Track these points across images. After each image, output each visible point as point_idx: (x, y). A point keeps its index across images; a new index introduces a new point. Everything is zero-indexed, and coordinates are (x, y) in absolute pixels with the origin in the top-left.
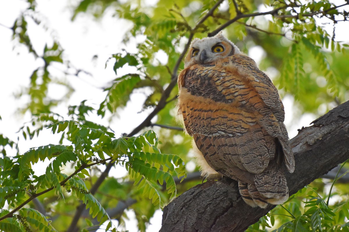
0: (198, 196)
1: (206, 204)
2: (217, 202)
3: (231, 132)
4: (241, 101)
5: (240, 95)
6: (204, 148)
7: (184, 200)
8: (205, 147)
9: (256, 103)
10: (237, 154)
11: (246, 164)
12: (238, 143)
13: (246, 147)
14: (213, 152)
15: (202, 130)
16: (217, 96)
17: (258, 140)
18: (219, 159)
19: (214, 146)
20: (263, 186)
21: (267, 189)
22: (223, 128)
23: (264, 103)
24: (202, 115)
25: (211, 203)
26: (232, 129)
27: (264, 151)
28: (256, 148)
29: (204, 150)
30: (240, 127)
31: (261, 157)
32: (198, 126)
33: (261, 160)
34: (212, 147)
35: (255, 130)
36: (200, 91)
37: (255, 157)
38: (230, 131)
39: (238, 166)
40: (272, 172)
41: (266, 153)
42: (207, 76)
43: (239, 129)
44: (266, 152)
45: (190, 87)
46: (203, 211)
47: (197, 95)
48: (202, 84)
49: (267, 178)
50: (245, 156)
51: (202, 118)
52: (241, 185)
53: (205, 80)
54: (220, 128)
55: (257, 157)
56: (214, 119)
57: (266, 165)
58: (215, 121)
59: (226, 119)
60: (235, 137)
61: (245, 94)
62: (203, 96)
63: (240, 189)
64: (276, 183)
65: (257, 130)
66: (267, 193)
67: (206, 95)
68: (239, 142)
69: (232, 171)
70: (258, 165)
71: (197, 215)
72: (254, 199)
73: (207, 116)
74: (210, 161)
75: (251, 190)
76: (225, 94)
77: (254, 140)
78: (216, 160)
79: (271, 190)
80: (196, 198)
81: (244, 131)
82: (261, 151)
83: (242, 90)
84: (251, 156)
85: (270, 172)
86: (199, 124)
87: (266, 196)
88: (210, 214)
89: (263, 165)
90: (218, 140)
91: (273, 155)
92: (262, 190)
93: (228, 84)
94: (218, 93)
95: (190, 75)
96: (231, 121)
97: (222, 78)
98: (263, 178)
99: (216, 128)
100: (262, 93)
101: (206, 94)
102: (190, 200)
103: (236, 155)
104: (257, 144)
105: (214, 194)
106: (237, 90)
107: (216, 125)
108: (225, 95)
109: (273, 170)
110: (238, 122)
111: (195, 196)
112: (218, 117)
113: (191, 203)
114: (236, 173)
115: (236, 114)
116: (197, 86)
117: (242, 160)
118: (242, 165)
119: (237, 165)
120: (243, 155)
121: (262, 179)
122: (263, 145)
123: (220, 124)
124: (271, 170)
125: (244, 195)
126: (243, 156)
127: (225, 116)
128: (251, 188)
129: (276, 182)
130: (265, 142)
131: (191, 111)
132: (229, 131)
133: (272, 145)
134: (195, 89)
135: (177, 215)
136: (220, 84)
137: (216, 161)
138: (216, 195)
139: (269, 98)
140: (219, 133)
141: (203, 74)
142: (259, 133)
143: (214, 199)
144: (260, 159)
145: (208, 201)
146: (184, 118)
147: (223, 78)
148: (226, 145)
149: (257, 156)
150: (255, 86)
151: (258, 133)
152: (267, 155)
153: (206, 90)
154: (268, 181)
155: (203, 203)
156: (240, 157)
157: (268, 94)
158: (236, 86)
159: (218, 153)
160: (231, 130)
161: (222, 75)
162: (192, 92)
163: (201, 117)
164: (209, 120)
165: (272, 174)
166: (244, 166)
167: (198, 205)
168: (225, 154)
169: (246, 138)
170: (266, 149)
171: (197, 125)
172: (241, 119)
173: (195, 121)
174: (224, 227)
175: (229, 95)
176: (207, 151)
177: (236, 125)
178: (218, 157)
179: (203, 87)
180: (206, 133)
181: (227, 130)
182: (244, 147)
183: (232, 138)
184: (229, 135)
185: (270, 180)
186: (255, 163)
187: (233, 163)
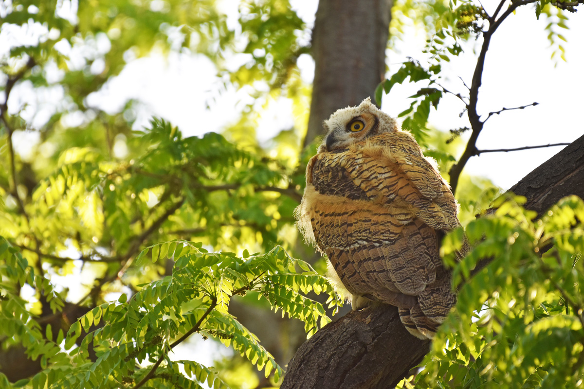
0: (321, 344)
1: (330, 355)
2: (344, 349)
3: (377, 240)
4: (388, 196)
5: (385, 187)
6: (340, 267)
7: (304, 353)
8: (341, 265)
9: (408, 195)
10: (386, 269)
11: (398, 283)
12: (387, 255)
13: (400, 258)
14: (352, 272)
15: (336, 242)
16: (354, 192)
17: (416, 248)
18: (360, 281)
19: (353, 262)
22: (364, 236)
23: (420, 193)
24: (336, 221)
25: (336, 352)
26: (378, 235)
28: (415, 259)
29: (340, 270)
30: (388, 233)
31: (423, 270)
32: (331, 237)
33: (424, 274)
34: (350, 265)
35: (410, 234)
36: (332, 188)
37: (415, 271)
39: (386, 286)
40: (443, 289)
41: (429, 263)
42: (340, 165)
43: (386, 235)
44: (428, 261)
45: (319, 183)
46: (326, 365)
47: (327, 194)
48: (334, 177)
49: (436, 297)
50: (397, 272)
51: (335, 225)
52: (401, 309)
53: (338, 172)
54: (360, 236)
55: (417, 271)
56: (351, 225)
57: (432, 279)
58: (353, 227)
59: (369, 223)
60: (381, 247)
61: (391, 184)
62: (335, 194)
63: (402, 315)
64: (449, 304)
65: (413, 233)
66: (438, 317)
67: (339, 192)
68: (388, 252)
69: (379, 295)
70: (421, 281)
71: (317, 373)
72: (418, 326)
73: (342, 221)
75: (414, 315)
76: (366, 188)
77: (410, 248)
78: (356, 283)
80: (318, 348)
81: (393, 237)
82: (422, 262)
83: (387, 179)
84: (410, 270)
85: (440, 289)
86: (332, 235)
87: (437, 321)
88: (334, 370)
89: (428, 280)
90: (359, 253)
91: (439, 263)
92: (431, 313)
93: (366, 174)
94: (355, 189)
95: (318, 168)
96: (377, 225)
97: (357, 167)
98: (432, 297)
99: (355, 237)
100: (417, 180)
102: (310, 352)
103: (383, 271)
104: (416, 252)
105: (339, 339)
106: (381, 181)
107: (354, 233)
108: (366, 190)
109: (444, 286)
110: (386, 225)
111: (317, 344)
112: (356, 221)
113: (311, 355)
114: (385, 296)
115: (382, 214)
116: (327, 181)
117: (392, 277)
118: (393, 284)
120: (393, 270)
121: (430, 298)
122: (424, 252)
123: (360, 230)
124: (442, 287)
125: (408, 324)
126: (394, 272)
127: (367, 219)
128: (413, 312)
129: (450, 302)
130: (425, 247)
131: (320, 217)
132: (374, 239)
134: (324, 186)
135: (294, 376)
136: (357, 175)
137: (358, 284)
138: (342, 341)
139: (427, 186)
140: (358, 244)
141: (333, 165)
142: (416, 236)
143: (340, 346)
144: (423, 272)
145: (332, 350)
146: (313, 228)
147: (360, 167)
148: (370, 259)
149: (418, 269)
150: (407, 171)
151: (414, 237)
152: (432, 265)
153: (340, 185)
154: (438, 301)
155: (326, 354)
156: (390, 274)
157: (426, 181)
158: (378, 175)
159: (360, 272)
160: (377, 237)
161: (358, 163)
162: (320, 190)
163: (333, 224)
164: (345, 226)
165: (444, 292)
166: (396, 286)
167: (319, 357)
168: (368, 273)
169: (400, 247)
170: (429, 257)
171: (329, 235)
172: (389, 221)
173: (327, 231)
174: (358, 383)
175: (370, 190)
176: (344, 271)
177: (382, 230)
178: (360, 277)
179: (336, 182)
180: (341, 245)
181: (370, 238)
182: (394, 259)
183: (378, 249)
184: (373, 245)
185: (441, 300)
186: (416, 280)
187: (380, 283)
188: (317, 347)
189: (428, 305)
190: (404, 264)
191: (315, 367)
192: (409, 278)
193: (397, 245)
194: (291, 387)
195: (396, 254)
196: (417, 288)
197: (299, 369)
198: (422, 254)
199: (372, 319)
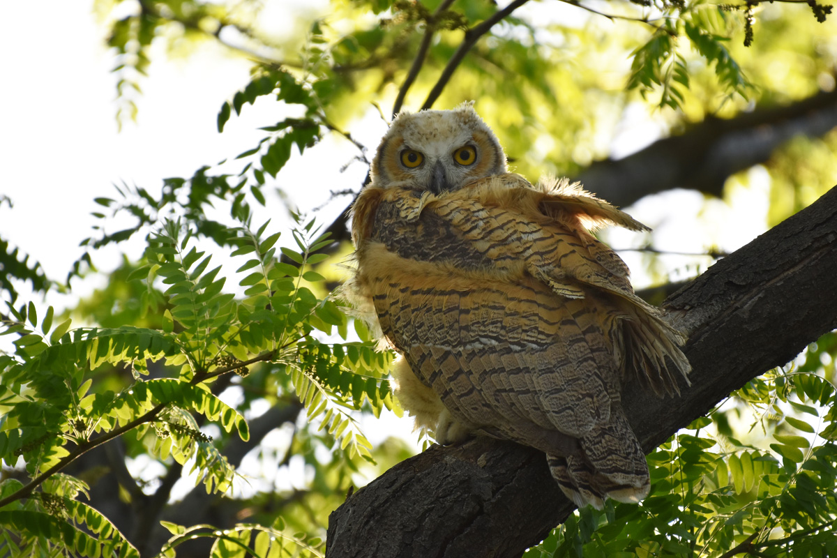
0: (404, 492)
1: (422, 511)
2: (447, 504)
3: (516, 340)
7: (373, 502)
10: (531, 390)
11: (554, 414)
12: (534, 367)
13: (557, 374)
14: (466, 389)
15: (435, 337)
17: (581, 362)
18: (481, 405)
19: (470, 373)
20: (605, 458)
21: (614, 465)
22: (492, 332)
24: (435, 303)
25: (433, 507)
26: (517, 333)
27: (597, 387)
28: (578, 379)
29: (442, 384)
30: (536, 331)
31: (591, 400)
32: (425, 328)
33: (592, 405)
34: (462, 377)
35: (571, 339)
36: (425, 250)
37: (579, 399)
38: (514, 338)
40: (618, 429)
41: (600, 392)
43: (533, 335)
44: (600, 388)
45: (395, 239)
46: (415, 526)
47: (415, 258)
48: (429, 235)
49: (610, 442)
50: (552, 396)
51: (434, 310)
52: (552, 456)
53: (437, 226)
54: (484, 331)
55: (582, 399)
56: (467, 312)
57: (604, 416)
58: (471, 316)
59: (501, 312)
60: (524, 353)
62: (431, 260)
63: (553, 465)
64: (629, 453)
65: (574, 338)
66: (616, 474)
68: (535, 363)
69: (514, 430)
70: (588, 416)
71: (400, 537)
72: (580, 487)
73: (449, 304)
74: (458, 409)
75: (573, 468)
77: (571, 360)
78: (474, 406)
79: (623, 468)
81: (544, 340)
82: (590, 387)
84: (571, 396)
85: (614, 429)
86: (427, 323)
87: (615, 480)
88: (430, 535)
89: (599, 417)
90: (481, 359)
91: (616, 396)
92: (605, 466)
93: (500, 234)
94: (471, 254)
96: (515, 317)
98: (603, 441)
99: (474, 331)
101: (440, 255)
102: (386, 502)
103: (528, 391)
104: (581, 370)
105: (440, 486)
107: (473, 325)
109: (618, 424)
110: (530, 318)
111: (396, 491)
112: (477, 306)
113: (388, 508)
114: (525, 433)
115: (524, 300)
116: (414, 238)
117: (546, 403)
118: (545, 415)
119: (530, 416)
120: (546, 392)
121: (601, 442)
122: (593, 372)
123: (484, 322)
124: (615, 425)
125: (561, 479)
126: (548, 394)
127: (497, 305)
128: (573, 463)
129: (630, 450)
130: (595, 365)
131: (401, 295)
132: (510, 338)
133: (611, 373)
134: (409, 246)
135: (357, 538)
136: (481, 236)
137: (475, 409)
138: (445, 490)
140: (481, 343)
142: (580, 344)
143: (440, 498)
144: (591, 403)
145: (426, 502)
147: (485, 223)
148: (502, 370)
149: (584, 396)
151: (576, 344)
152: (605, 396)
153: (442, 247)
154: (614, 448)
155: (414, 509)
156: (541, 398)
158: (523, 235)
159: (481, 390)
160: (516, 336)
161: (481, 217)
162: (400, 251)
163: (431, 307)
164: (455, 313)
165: (619, 433)
166: (549, 417)
167: (403, 512)
168: (498, 392)
169: (554, 357)
170: (600, 382)
171: (422, 325)
172: (535, 312)
173: (416, 317)
176: (451, 385)
177: (525, 325)
178: (481, 398)
179: (432, 242)
180: (447, 343)
181: (504, 336)
182: (547, 375)
183: (516, 355)
184: (509, 347)
185: (617, 446)
186: (581, 413)
187: (520, 411)
188: (398, 496)
189: (599, 452)
190: (563, 385)
191: (396, 527)
192: (569, 408)
193: (549, 352)
194: (353, 555)
195: (550, 366)
196: (582, 425)
197: (367, 528)
198: (590, 374)
199: (488, 461)
